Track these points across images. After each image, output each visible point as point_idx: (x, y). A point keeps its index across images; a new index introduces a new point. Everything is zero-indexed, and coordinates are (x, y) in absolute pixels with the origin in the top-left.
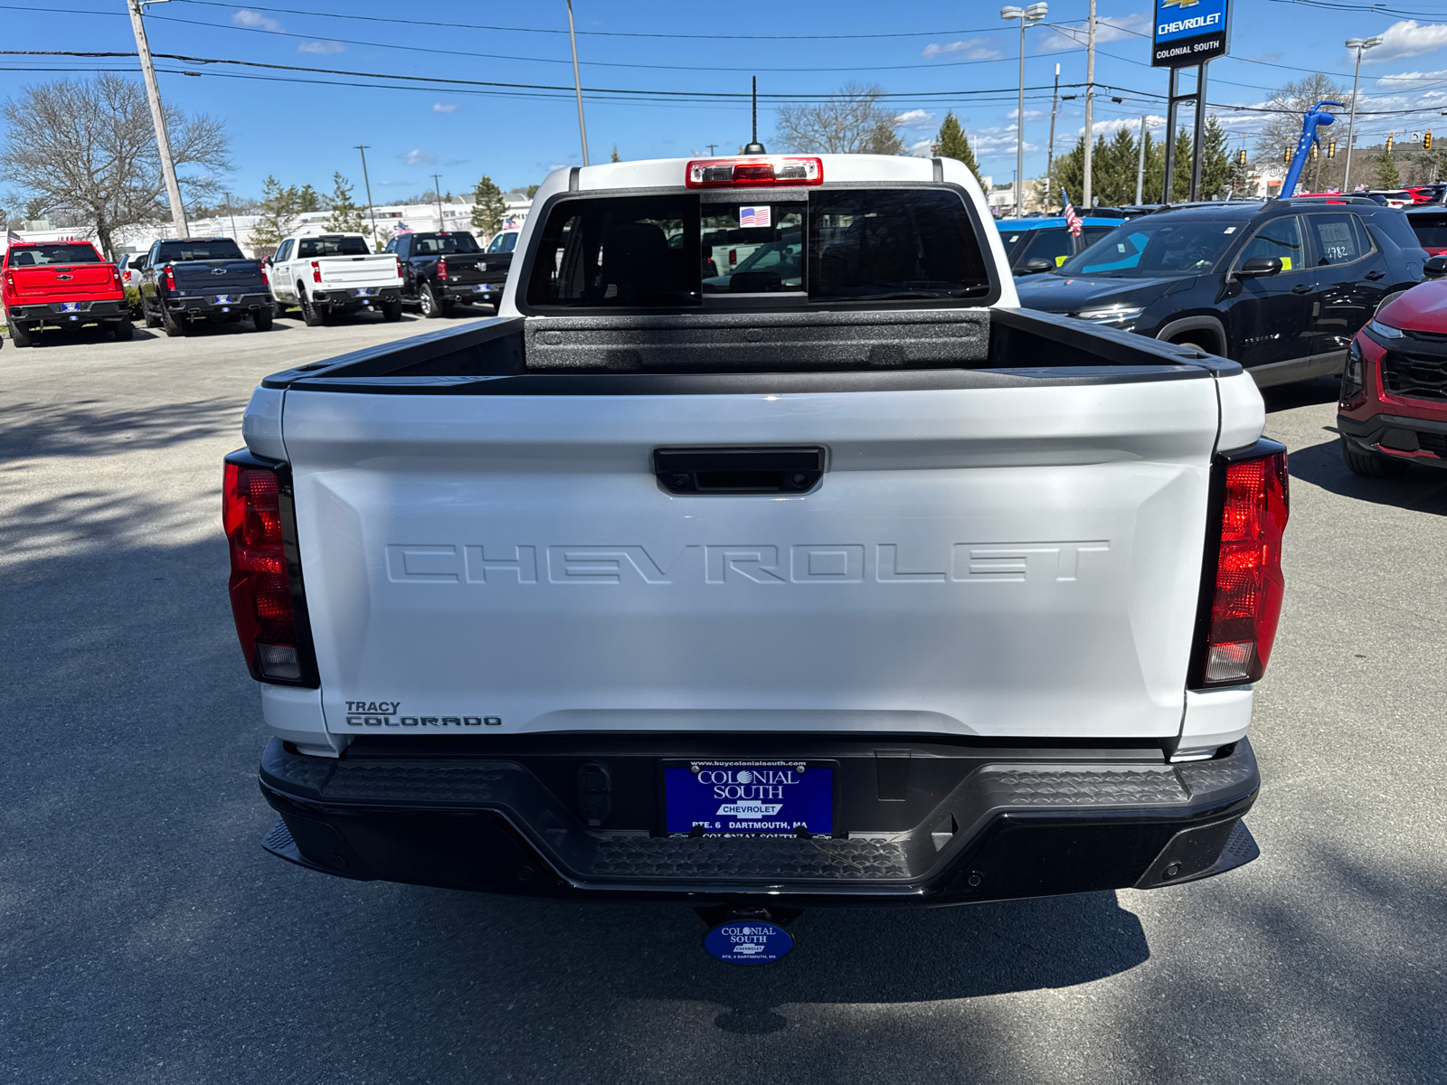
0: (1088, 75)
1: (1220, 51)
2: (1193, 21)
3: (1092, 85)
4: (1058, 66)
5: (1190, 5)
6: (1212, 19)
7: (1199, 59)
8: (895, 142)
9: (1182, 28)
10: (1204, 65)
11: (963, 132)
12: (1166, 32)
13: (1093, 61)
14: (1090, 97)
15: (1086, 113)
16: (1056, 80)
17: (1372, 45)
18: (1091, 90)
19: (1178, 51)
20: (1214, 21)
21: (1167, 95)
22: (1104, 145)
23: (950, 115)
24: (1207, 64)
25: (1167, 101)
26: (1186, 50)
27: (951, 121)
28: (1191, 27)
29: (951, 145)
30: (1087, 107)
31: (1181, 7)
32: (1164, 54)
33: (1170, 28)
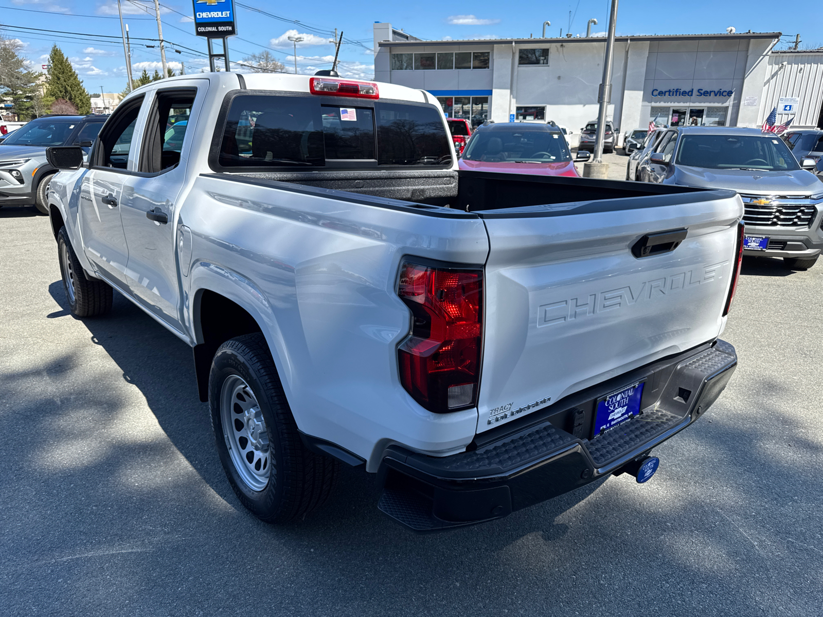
0: (159, 35)
1: (232, 32)
2: (216, 13)
3: (162, 41)
4: (127, 25)
5: (213, 4)
6: (225, 14)
7: (223, 35)
8: (18, 59)
9: (210, 16)
10: (225, 39)
11: (67, 58)
12: (201, 17)
13: (161, 27)
14: (162, 48)
15: (162, 57)
16: (127, 34)
17: (300, 41)
18: (163, 44)
19: (209, 29)
20: (227, 15)
21: (208, 53)
22: (159, 76)
23: (55, 46)
24: (227, 38)
25: (208, 56)
26: (214, 29)
27: (57, 51)
28: (215, 17)
29: (60, 66)
30: (162, 54)
31: (207, 4)
32: (202, 29)
33: (203, 15)
